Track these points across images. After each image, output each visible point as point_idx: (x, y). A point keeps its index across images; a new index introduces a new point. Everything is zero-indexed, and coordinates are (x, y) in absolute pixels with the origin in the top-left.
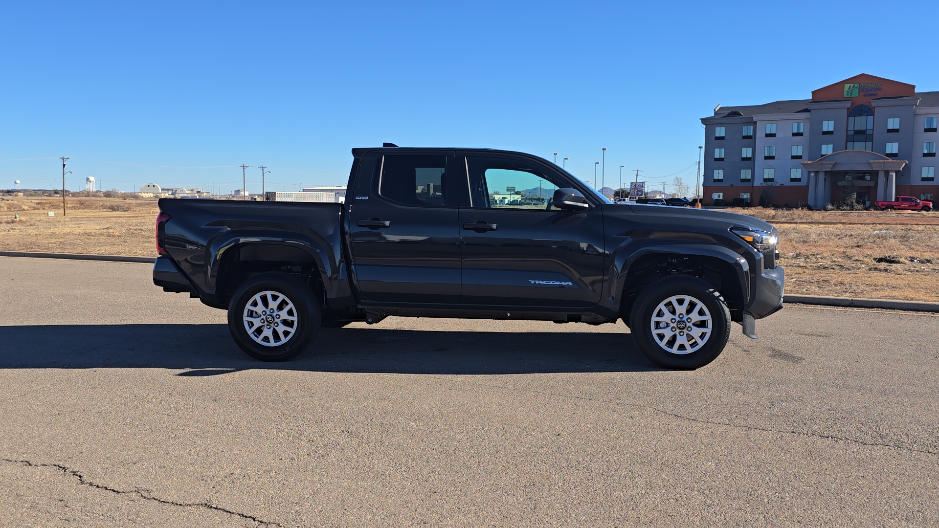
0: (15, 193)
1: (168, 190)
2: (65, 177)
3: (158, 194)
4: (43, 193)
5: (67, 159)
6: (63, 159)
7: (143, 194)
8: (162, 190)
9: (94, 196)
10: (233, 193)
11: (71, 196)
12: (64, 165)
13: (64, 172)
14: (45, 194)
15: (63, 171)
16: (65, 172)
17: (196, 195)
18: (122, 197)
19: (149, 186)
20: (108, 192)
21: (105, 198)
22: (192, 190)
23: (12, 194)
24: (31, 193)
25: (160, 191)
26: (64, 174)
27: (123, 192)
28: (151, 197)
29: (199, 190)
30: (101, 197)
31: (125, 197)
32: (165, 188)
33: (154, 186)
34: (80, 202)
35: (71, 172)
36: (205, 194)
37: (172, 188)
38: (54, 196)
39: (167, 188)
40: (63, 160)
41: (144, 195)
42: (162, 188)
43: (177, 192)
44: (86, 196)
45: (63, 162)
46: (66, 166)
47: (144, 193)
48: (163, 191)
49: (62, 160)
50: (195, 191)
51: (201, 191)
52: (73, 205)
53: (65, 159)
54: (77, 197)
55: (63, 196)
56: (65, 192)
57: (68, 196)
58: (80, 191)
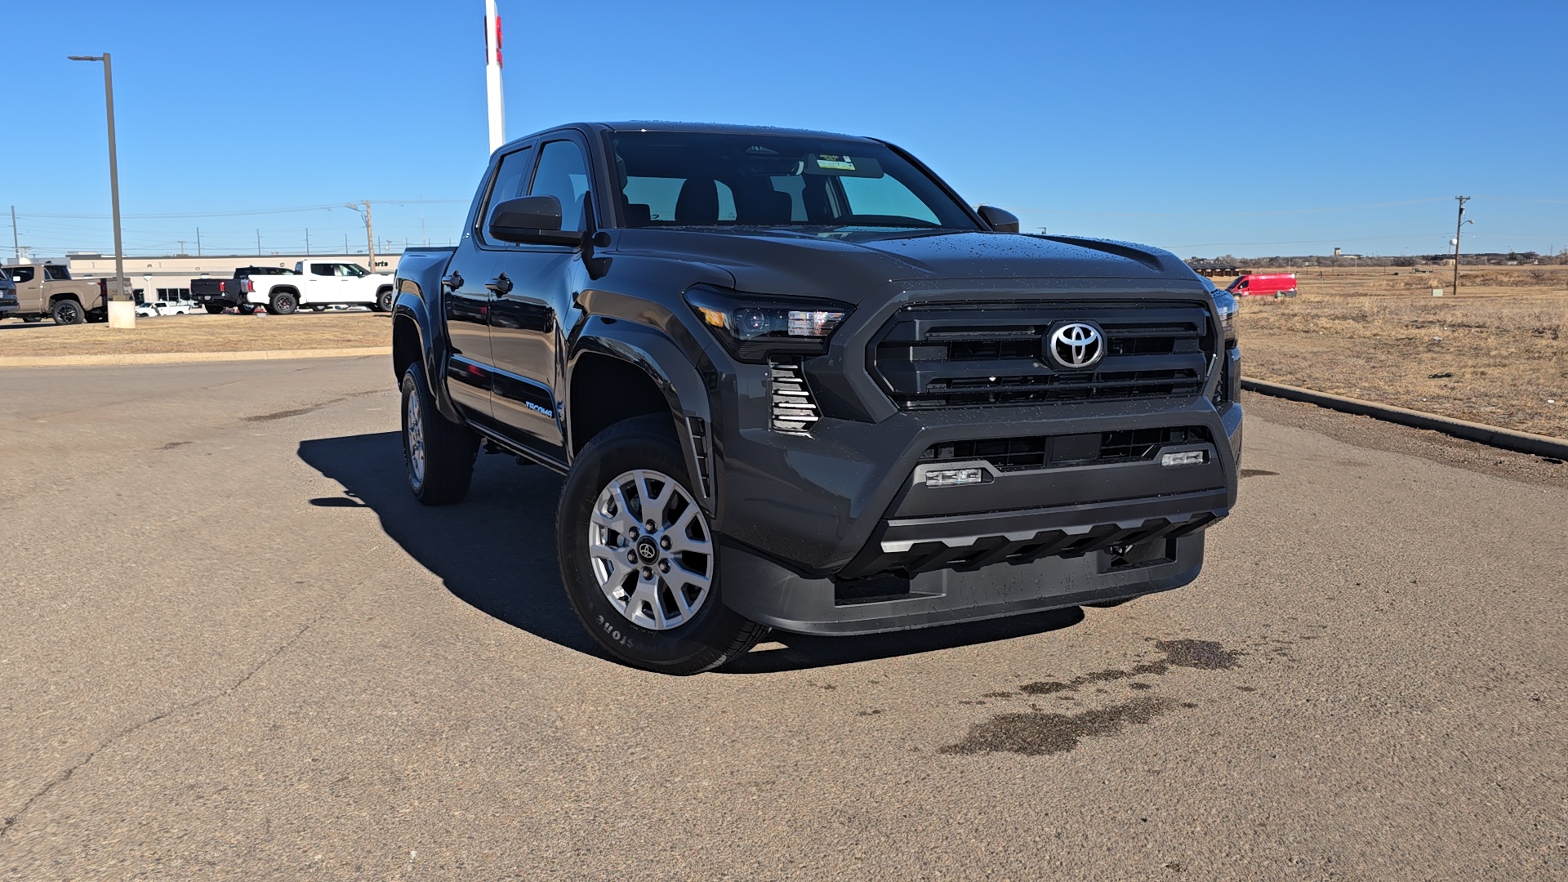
0: (1445, 261)
2: (1461, 231)
4: (1489, 260)
5: (1467, 199)
6: (1461, 199)
11: (1536, 263)
12: (1461, 210)
13: (1459, 222)
14: (1493, 261)
15: (1459, 220)
16: (1462, 221)
23: (1441, 262)
24: (1470, 259)
26: (1459, 226)
34: (1534, 274)
35: (1470, 222)
38: (1507, 265)
40: (1461, 201)
44: (1561, 264)
45: (1461, 204)
46: (1464, 212)
49: (1458, 201)
52: (1521, 279)
53: (1463, 200)
54: (1544, 265)
55: (1520, 264)
56: (1528, 257)
57: (1532, 263)
58: (1554, 255)
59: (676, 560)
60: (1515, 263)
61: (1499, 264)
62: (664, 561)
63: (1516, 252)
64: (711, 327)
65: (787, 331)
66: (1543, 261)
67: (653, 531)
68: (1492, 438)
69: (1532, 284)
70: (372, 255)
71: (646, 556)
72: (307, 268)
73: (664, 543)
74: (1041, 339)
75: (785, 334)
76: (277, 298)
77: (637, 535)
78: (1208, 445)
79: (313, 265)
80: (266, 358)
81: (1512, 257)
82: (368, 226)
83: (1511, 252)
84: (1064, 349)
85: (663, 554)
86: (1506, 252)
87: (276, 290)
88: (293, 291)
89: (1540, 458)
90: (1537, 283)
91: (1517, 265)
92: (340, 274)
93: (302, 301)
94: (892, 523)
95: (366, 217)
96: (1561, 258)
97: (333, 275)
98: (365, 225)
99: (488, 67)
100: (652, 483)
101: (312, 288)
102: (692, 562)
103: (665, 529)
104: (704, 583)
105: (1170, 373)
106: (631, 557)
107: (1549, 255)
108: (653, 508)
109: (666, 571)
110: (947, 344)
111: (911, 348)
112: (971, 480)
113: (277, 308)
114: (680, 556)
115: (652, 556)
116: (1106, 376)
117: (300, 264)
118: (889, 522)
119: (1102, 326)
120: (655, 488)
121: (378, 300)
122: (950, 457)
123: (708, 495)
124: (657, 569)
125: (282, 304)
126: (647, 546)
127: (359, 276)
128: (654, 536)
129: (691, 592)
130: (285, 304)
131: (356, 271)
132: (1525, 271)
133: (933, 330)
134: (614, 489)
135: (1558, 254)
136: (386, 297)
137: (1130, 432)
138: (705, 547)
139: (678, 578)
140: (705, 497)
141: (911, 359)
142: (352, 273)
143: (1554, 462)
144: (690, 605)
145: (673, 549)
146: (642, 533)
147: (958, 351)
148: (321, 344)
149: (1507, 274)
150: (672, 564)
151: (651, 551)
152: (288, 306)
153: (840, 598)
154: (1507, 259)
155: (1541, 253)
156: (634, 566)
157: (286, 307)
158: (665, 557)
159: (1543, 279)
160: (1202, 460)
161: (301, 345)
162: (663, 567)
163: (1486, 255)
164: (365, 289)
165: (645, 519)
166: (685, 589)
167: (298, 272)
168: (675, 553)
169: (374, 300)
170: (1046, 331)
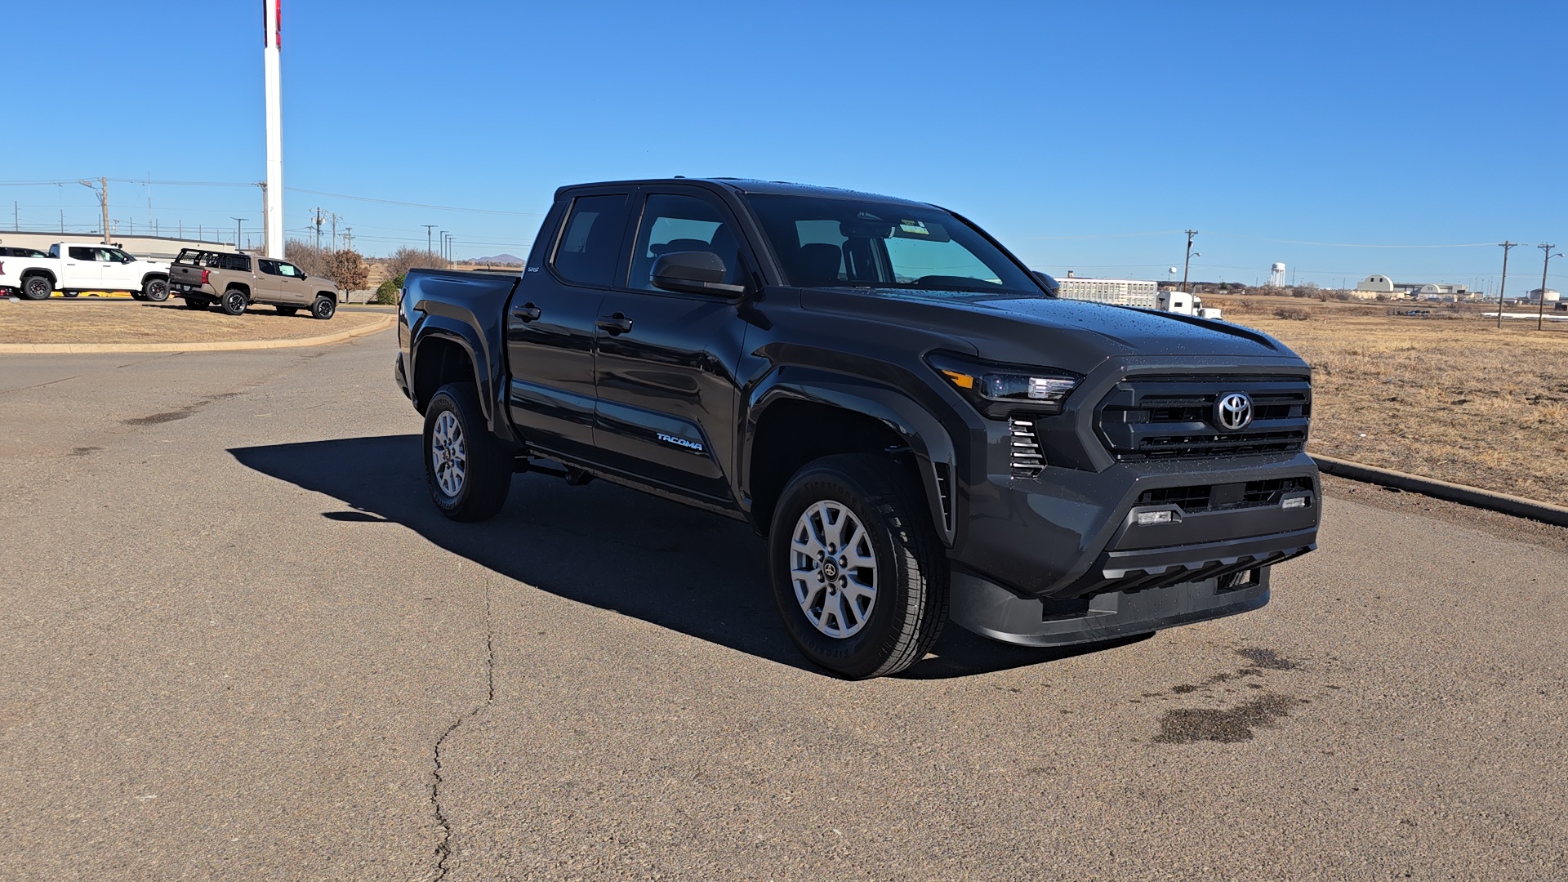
1: (1405, 287)
2: (1189, 262)
3: (1383, 294)
5: (1195, 233)
6: (1190, 233)
7: (1359, 292)
8: (1395, 286)
9: (1278, 294)
10: (1529, 295)
11: (1243, 293)
12: (1190, 243)
13: (1188, 254)
15: (1188, 252)
16: (1191, 253)
17: (1455, 296)
18: (1320, 297)
19: (1372, 280)
20: (1301, 287)
21: (1293, 298)
22: (1450, 288)
25: (1392, 289)
26: (1188, 258)
27: (1329, 289)
28: (1372, 299)
29: (1463, 289)
30: (1287, 296)
31: (1324, 296)
32: (1402, 283)
33: (1381, 280)
34: (1244, 303)
36: (1472, 296)
37: (1414, 283)
39: (1405, 283)
40: (1190, 235)
41: (1360, 295)
42: (1396, 283)
43: (1422, 291)
44: (1265, 294)
45: (1190, 238)
46: (1192, 245)
47: (1361, 291)
48: (1397, 289)
49: (1187, 235)
50: (1455, 291)
51: (1467, 291)
52: (1232, 307)
53: (1192, 234)
54: (1251, 295)
55: (1231, 293)
56: (1236, 287)
57: (1240, 292)
58: (1258, 286)
59: (852, 576)
60: (1226, 292)
61: (1212, 292)
62: (843, 578)
63: (1227, 282)
64: (961, 390)
65: (1027, 393)
66: (1250, 291)
67: (833, 552)
68: (1332, 468)
69: (1243, 313)
70: (108, 235)
71: (829, 574)
72: (64, 251)
73: (841, 562)
74: (1212, 406)
75: (1025, 395)
76: (29, 282)
77: (823, 557)
78: (1308, 492)
79: (71, 249)
80: (68, 351)
81: (1223, 286)
82: (103, 205)
83: (1222, 282)
84: (1227, 413)
85: (842, 572)
86: (1218, 281)
87: (28, 274)
88: (49, 276)
89: (1380, 487)
90: (1247, 312)
91: (1228, 294)
92: (101, 259)
93: (58, 286)
94: (1112, 555)
95: (101, 195)
96: (1265, 290)
97: (95, 260)
98: (100, 203)
99: (266, 50)
100: (832, 512)
101: (69, 273)
102: (864, 576)
103: (843, 549)
104: (871, 593)
105: (1285, 434)
106: (819, 577)
107: (1254, 286)
108: (833, 532)
109: (845, 586)
110: (1151, 409)
111: (1125, 412)
112: (1161, 520)
113: (30, 293)
114: (856, 573)
115: (834, 573)
116: (1249, 437)
117: (56, 246)
118: (1110, 553)
119: (1251, 396)
120: (834, 515)
121: (144, 288)
122: (1149, 500)
123: (949, 528)
124: (839, 583)
125: (35, 289)
126: (830, 565)
127: (123, 262)
128: (834, 557)
129: (864, 601)
130: (38, 288)
131: (119, 256)
132: (1235, 300)
133: (1146, 397)
134: (805, 521)
135: (1263, 285)
136: (153, 285)
137: (1261, 482)
138: (870, 562)
139: (854, 591)
140: (947, 530)
141: (1125, 420)
142: (114, 259)
143: (1393, 491)
144: (863, 614)
145: (849, 567)
146: (827, 555)
147: (1156, 415)
148: (117, 338)
149: (1221, 302)
150: (849, 580)
151: (832, 569)
152: (42, 291)
153: (1048, 614)
154: (1218, 288)
155: (1248, 284)
156: (822, 585)
157: (40, 292)
158: (843, 574)
159: (1252, 309)
160: (1304, 504)
161: (101, 338)
162: (841, 582)
163: (1201, 283)
164: (130, 277)
165: (828, 544)
166: (860, 601)
167: (53, 254)
168: (851, 570)
169: (139, 288)
170: (1214, 399)
